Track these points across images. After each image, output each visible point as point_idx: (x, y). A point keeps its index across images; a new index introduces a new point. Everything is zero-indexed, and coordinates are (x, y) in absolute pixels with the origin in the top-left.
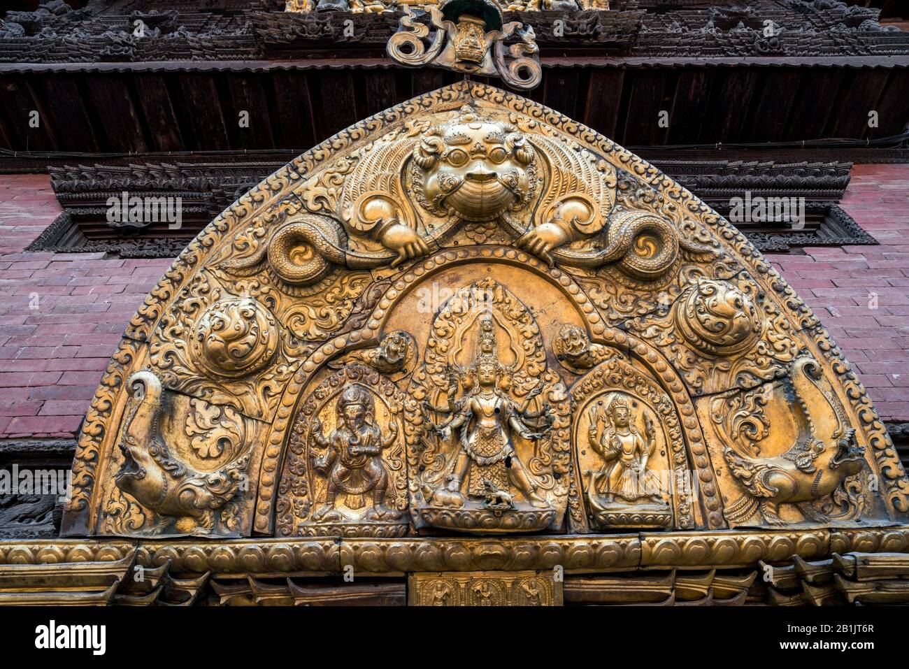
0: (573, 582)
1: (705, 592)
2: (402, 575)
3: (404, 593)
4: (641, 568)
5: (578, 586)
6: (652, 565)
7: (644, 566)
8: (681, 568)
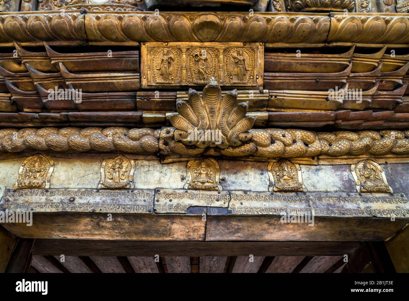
0: (272, 55)
1: (376, 64)
2: (136, 44)
3: (138, 56)
4: (327, 44)
5: (276, 58)
6: (336, 41)
7: (329, 42)
8: (359, 45)
